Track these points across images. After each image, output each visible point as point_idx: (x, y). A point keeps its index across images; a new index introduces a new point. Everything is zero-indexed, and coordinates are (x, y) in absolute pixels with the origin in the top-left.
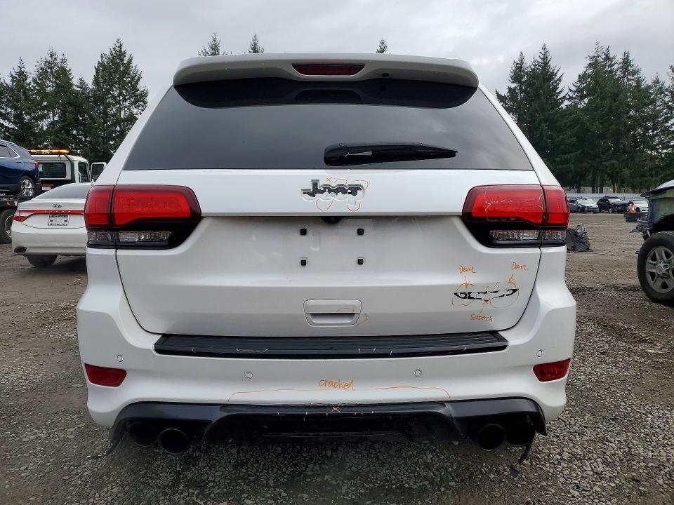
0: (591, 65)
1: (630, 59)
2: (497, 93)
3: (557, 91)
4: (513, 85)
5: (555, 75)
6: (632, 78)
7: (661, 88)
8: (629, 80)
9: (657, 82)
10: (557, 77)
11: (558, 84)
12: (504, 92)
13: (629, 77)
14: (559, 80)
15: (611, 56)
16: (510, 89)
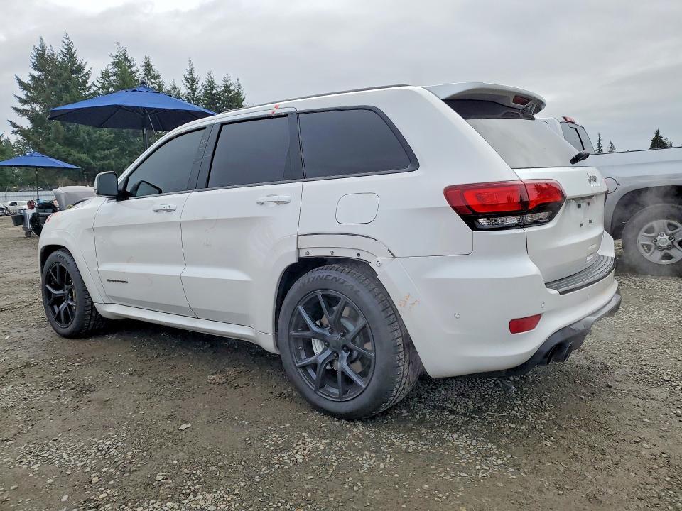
0: (115, 64)
1: (151, 64)
2: (19, 80)
3: (87, 86)
4: (36, 73)
5: (83, 68)
6: (154, 81)
7: (178, 94)
8: (152, 83)
9: (175, 88)
10: (85, 71)
11: (87, 78)
12: (27, 80)
13: (152, 80)
14: (87, 74)
15: (129, 58)
16: (33, 77)
